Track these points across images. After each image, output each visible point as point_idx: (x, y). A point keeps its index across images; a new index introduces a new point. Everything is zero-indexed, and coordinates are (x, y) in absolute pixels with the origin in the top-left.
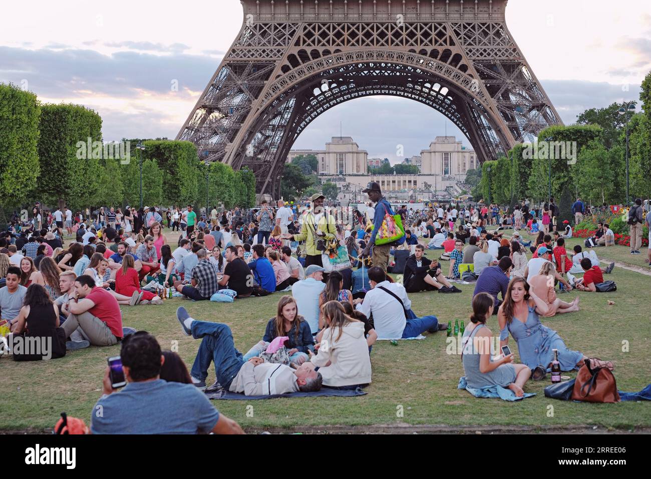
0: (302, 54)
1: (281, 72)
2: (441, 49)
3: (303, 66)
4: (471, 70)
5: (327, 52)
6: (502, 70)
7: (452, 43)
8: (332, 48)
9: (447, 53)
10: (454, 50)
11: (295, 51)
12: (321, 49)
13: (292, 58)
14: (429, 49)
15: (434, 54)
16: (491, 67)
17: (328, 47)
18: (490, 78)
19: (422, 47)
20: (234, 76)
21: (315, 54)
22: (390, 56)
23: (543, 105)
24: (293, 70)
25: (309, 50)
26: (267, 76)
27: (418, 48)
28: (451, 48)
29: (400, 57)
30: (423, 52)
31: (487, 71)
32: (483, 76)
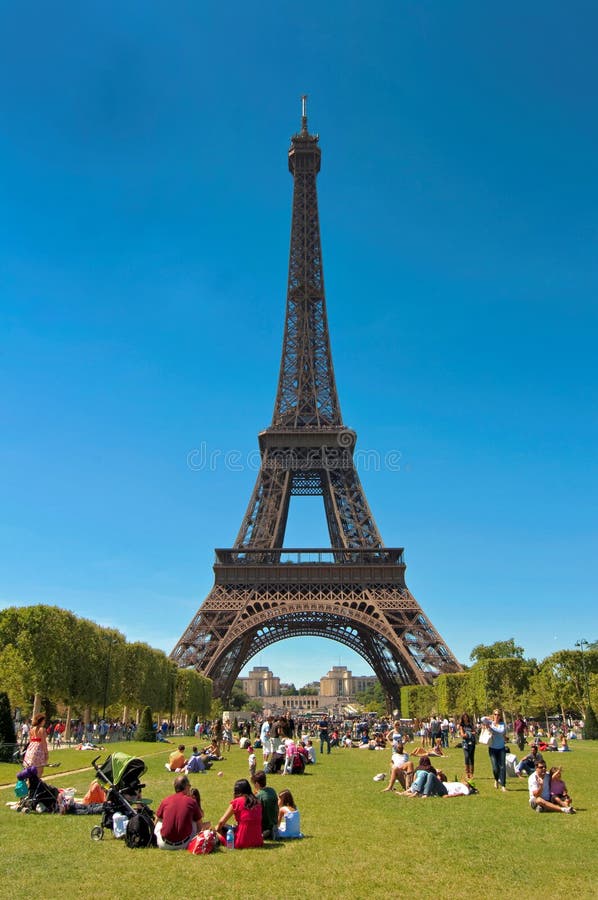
0: (257, 606)
1: (241, 619)
2: (359, 602)
3: (257, 614)
4: (382, 617)
5: (275, 605)
6: (404, 617)
7: (367, 598)
8: (279, 602)
9: (363, 604)
10: (369, 603)
11: (252, 603)
12: (270, 602)
13: (249, 609)
14: (350, 602)
15: (354, 605)
16: (397, 614)
17: (276, 601)
18: (397, 623)
19: (345, 601)
20: (207, 621)
21: (267, 606)
22: (321, 606)
23: (438, 643)
24: (250, 618)
25: (262, 603)
26: (230, 622)
27: (342, 601)
28: (366, 601)
29: (329, 607)
30: (346, 604)
31: (394, 617)
32: (391, 621)
